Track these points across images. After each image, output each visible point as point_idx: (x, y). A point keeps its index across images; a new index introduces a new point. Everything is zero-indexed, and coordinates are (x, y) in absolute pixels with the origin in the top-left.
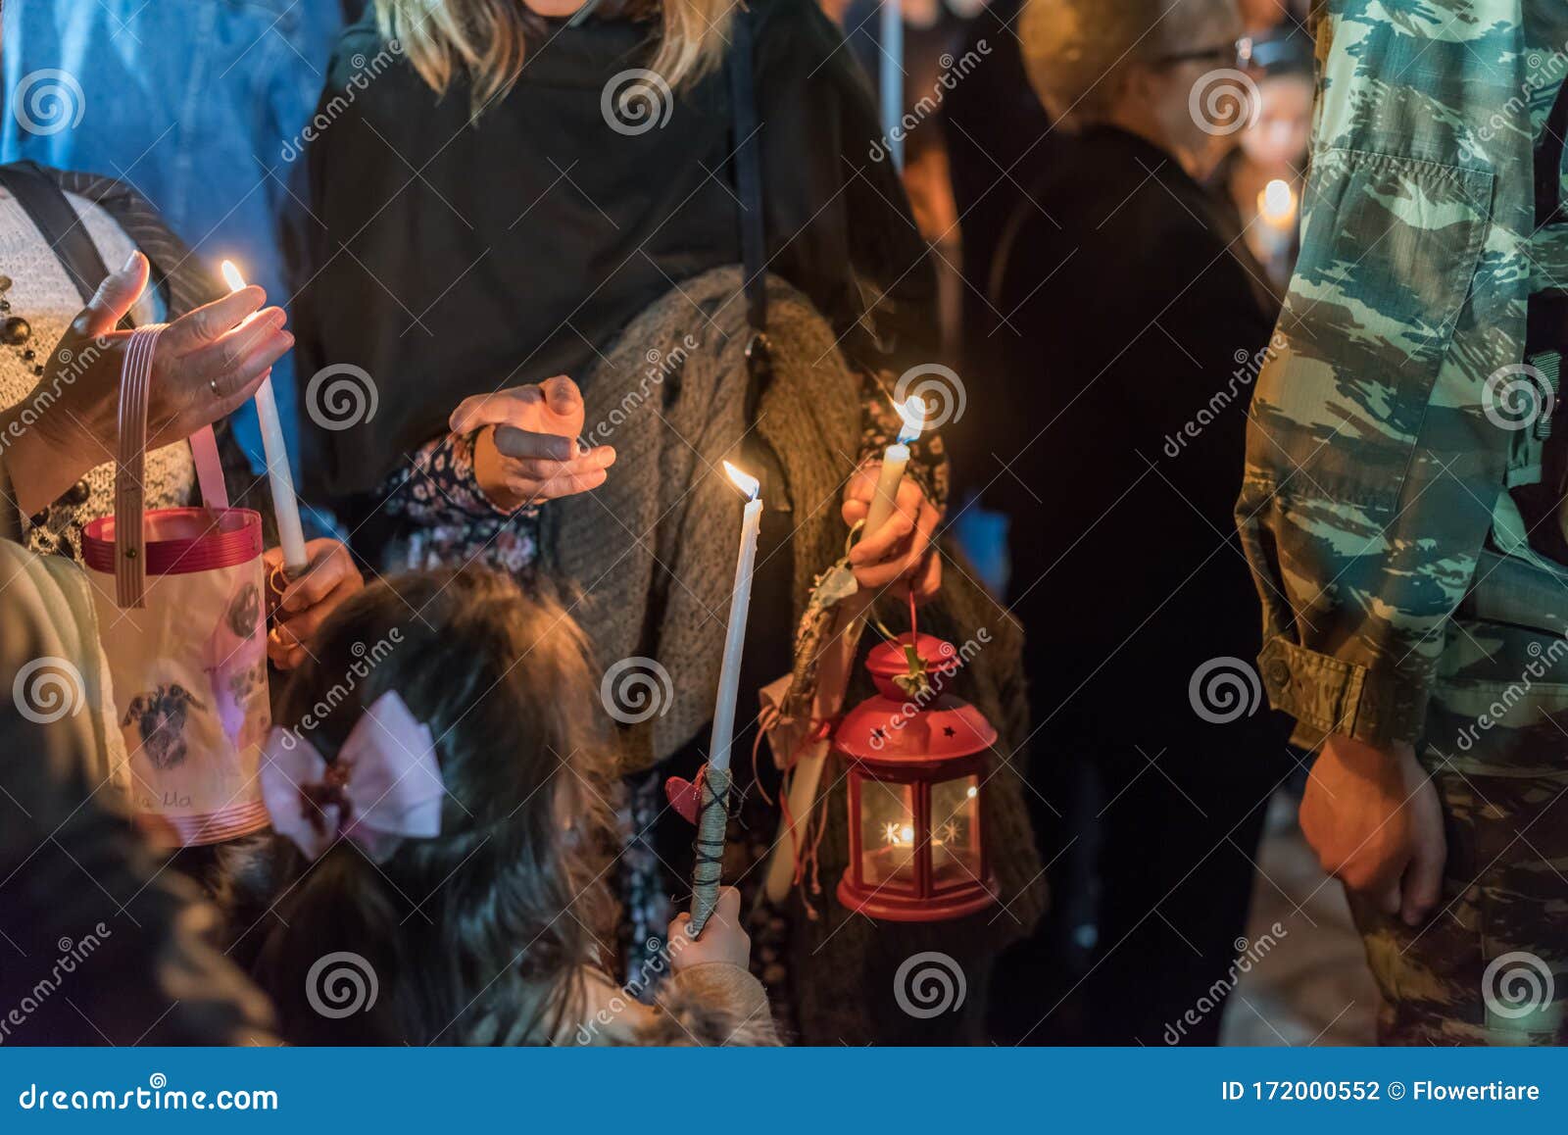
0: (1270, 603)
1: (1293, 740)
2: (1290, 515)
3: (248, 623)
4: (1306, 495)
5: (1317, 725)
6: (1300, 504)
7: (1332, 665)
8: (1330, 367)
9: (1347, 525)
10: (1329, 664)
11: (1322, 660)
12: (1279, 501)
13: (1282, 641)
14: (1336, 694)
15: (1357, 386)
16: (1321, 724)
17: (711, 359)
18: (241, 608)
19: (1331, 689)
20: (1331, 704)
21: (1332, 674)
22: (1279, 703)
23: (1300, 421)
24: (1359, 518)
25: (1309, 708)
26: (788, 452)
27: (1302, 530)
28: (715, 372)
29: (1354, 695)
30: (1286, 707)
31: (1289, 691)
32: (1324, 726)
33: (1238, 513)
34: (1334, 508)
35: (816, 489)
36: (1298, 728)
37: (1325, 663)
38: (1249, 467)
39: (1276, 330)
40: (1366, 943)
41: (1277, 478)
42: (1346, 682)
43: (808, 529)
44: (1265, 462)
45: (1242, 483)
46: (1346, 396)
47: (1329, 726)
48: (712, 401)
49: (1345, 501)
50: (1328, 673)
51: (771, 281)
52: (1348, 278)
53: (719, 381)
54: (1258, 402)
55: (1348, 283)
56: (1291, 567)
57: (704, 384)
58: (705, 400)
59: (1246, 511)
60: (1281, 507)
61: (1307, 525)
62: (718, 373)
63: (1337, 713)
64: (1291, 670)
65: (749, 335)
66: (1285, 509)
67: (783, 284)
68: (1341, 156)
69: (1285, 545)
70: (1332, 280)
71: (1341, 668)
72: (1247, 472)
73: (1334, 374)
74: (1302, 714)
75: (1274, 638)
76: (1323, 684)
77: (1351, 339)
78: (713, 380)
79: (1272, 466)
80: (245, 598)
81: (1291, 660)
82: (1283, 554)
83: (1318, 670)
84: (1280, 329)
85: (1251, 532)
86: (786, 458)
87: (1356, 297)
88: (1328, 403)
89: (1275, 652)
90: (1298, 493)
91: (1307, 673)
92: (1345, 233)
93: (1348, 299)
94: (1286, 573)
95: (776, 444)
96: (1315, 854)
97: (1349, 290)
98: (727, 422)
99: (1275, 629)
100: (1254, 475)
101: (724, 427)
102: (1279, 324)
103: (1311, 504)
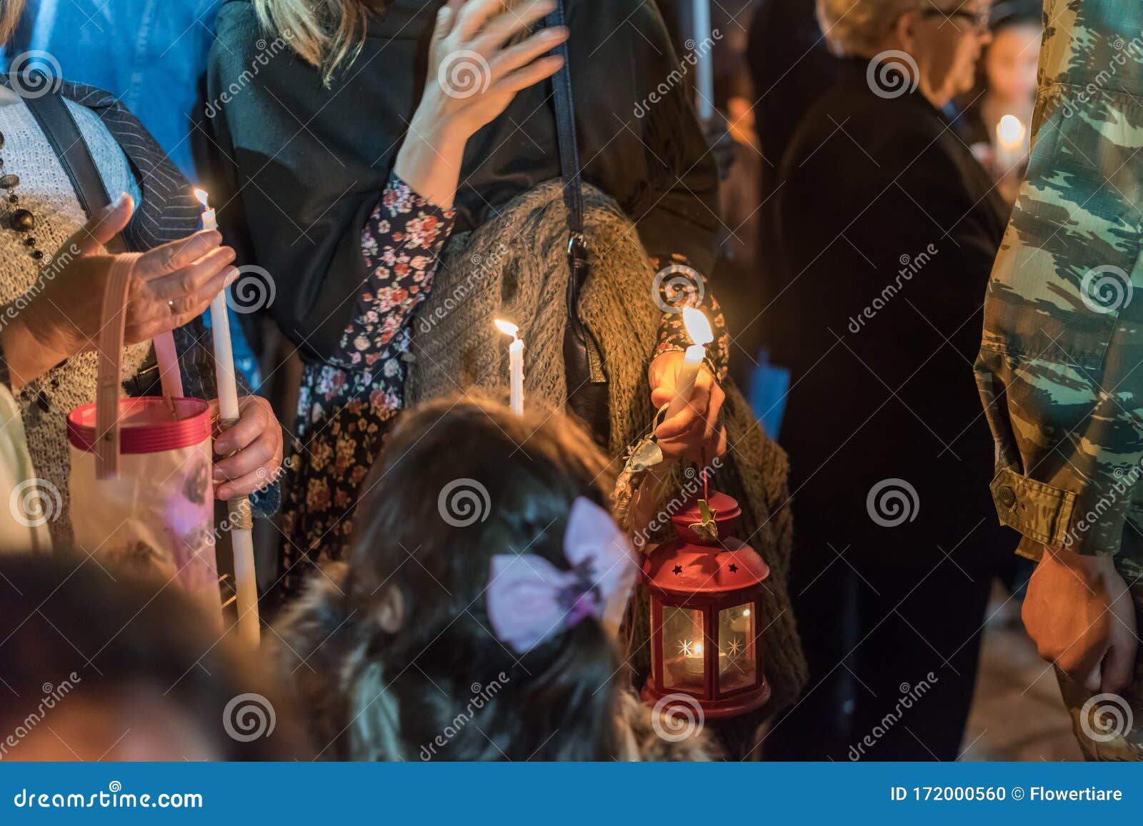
0: (1000, 441)
1: (1018, 551)
2: (1018, 371)
3: (199, 491)
4: (1030, 356)
5: (1036, 539)
6: (1026, 363)
7: (1049, 491)
8: (1050, 254)
9: (1063, 380)
10: (1046, 490)
11: (1040, 487)
12: (1009, 360)
13: (1010, 471)
14: (1052, 514)
15: (1072, 270)
16: (1039, 537)
17: (540, 259)
18: (194, 480)
19: (1047, 511)
20: (1047, 522)
21: (1049, 498)
22: (1007, 520)
23: (1026, 298)
24: (1072, 374)
25: (1030, 525)
26: (603, 335)
27: (1027, 384)
28: (543, 269)
29: (1065, 516)
30: (1012, 523)
31: (1015, 511)
32: (1042, 539)
33: (977, 369)
34: (1052, 366)
35: (627, 363)
36: (1022, 542)
37: (1043, 489)
38: (986, 333)
39: (1009, 225)
40: (1072, 716)
41: (1008, 342)
42: (1060, 504)
43: (621, 397)
44: (999, 329)
45: (980, 345)
46: (1063, 278)
47: (1046, 539)
48: (541, 294)
49: (1061, 361)
50: (1046, 497)
51: (585, 190)
52: (1065, 184)
53: (546, 277)
54: (994, 282)
55: (1066, 188)
56: (1017, 412)
57: (535, 281)
58: (536, 293)
59: (983, 368)
60: (1011, 365)
61: (1029, 379)
62: (546, 270)
63: (1053, 529)
64: (1017, 495)
65: (570, 236)
66: (1014, 367)
67: (596, 192)
68: (1062, 89)
69: (1013, 395)
70: (1054, 187)
71: (1056, 493)
72: (984, 337)
73: (1053, 260)
74: (1025, 530)
75: (1003, 469)
76: (1041, 506)
77: (1068, 233)
78: (542, 276)
79: (1004, 332)
80: (198, 472)
81: (1016, 487)
82: (1012, 402)
83: (1038, 495)
84: (1011, 224)
85: (986, 385)
86: (602, 340)
87: (1072, 200)
88: (1048, 282)
89: (1004, 480)
90: (1024, 354)
91: (1029, 497)
92: (1064, 150)
93: (1066, 202)
94: (1013, 417)
95: (594, 329)
96: (1033, 644)
97: (1067, 196)
98: (554, 311)
99: (1004, 461)
100: (989, 339)
101: (552, 316)
102: (1012, 220)
103: (1034, 362)
